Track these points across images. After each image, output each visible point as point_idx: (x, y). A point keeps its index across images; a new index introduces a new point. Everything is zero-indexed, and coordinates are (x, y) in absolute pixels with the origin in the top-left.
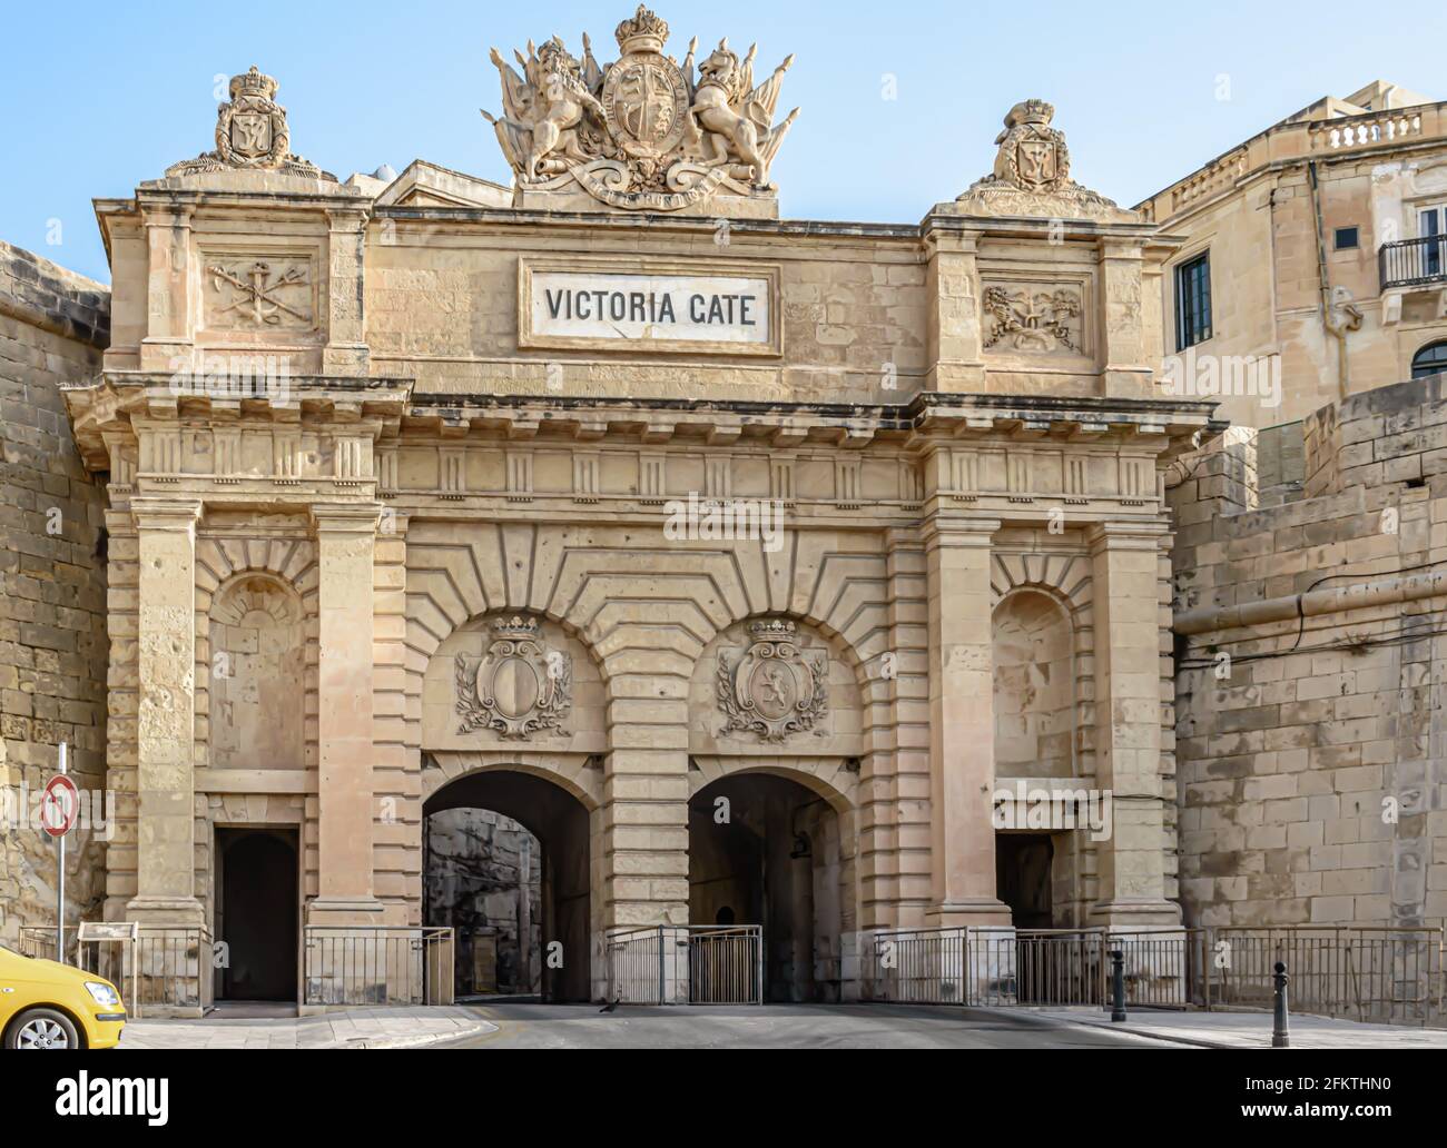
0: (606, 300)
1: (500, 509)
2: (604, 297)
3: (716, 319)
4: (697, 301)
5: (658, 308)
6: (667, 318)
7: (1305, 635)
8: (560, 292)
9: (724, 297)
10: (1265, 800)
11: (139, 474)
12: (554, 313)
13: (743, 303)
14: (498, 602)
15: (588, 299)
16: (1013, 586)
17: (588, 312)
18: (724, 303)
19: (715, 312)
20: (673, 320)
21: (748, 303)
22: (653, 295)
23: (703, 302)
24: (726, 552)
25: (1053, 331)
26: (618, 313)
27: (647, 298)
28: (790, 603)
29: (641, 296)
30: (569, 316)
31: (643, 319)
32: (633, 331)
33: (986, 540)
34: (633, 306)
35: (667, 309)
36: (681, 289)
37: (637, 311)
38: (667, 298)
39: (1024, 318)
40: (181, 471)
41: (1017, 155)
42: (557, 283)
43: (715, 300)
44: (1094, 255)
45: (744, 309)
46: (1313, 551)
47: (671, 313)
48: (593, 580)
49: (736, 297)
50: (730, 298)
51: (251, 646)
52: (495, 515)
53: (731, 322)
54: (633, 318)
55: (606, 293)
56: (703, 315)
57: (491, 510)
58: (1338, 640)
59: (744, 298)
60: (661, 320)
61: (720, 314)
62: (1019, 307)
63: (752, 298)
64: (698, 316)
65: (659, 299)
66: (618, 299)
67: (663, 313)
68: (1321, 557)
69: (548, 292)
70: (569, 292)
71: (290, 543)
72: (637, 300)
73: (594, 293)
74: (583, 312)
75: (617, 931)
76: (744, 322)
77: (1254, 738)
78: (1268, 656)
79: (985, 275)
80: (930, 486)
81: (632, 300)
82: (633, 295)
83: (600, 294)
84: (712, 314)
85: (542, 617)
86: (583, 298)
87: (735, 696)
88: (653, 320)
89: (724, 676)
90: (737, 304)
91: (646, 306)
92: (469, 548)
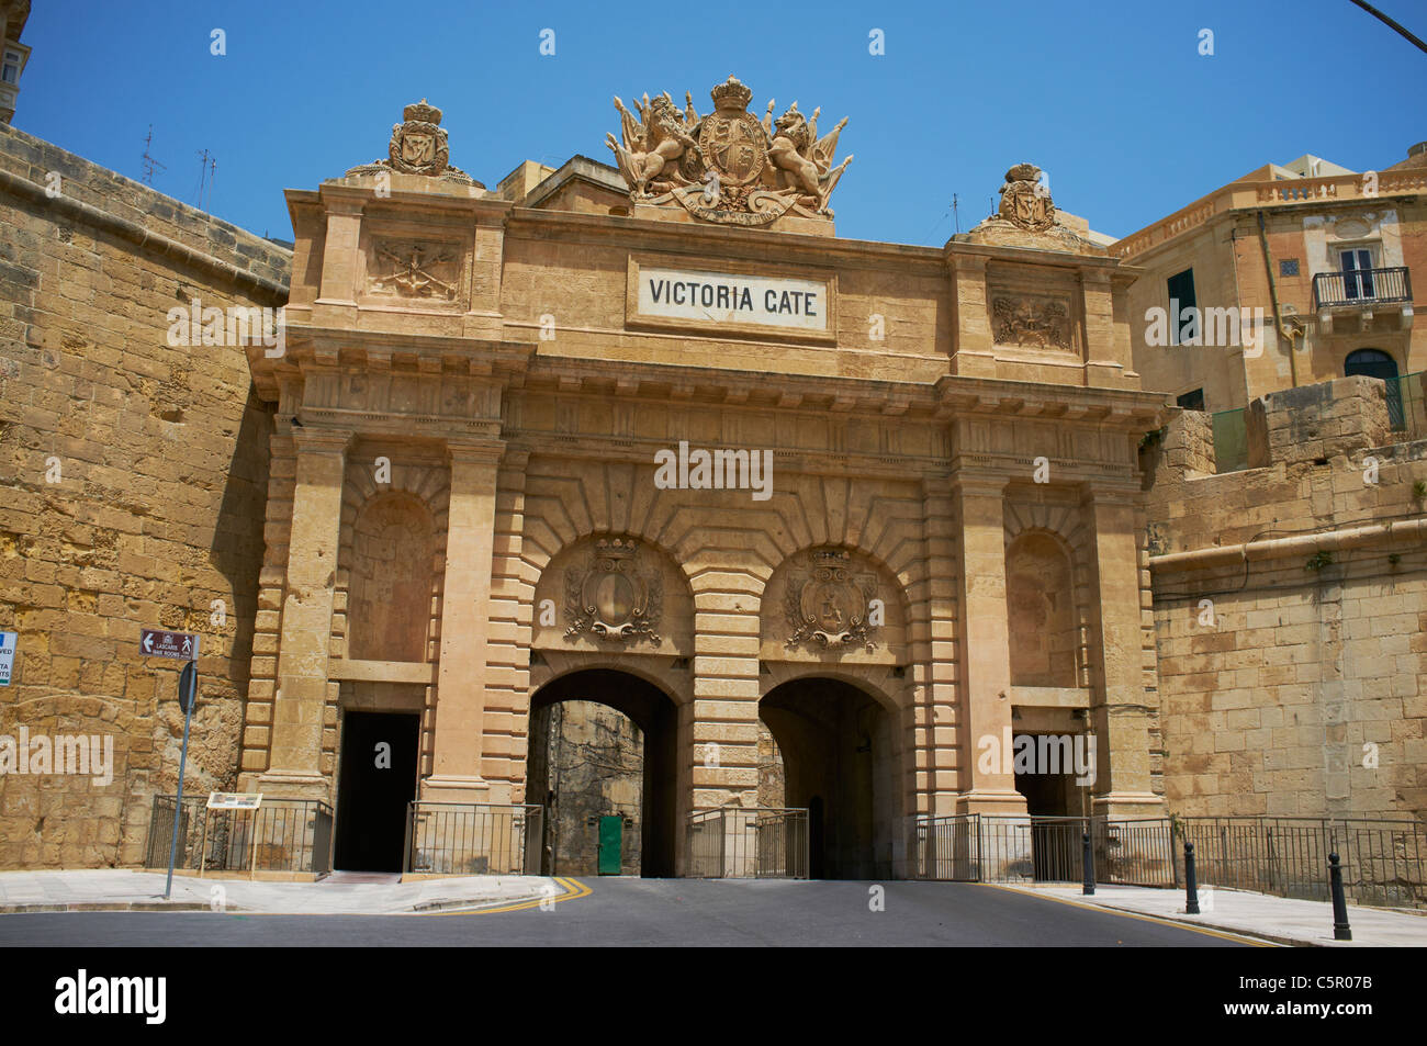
0: (698, 291)
1: (605, 451)
2: (696, 288)
3: (785, 310)
4: (771, 295)
5: (739, 299)
6: (746, 307)
7: (1251, 577)
8: (662, 282)
9: (792, 293)
10: (1228, 710)
11: (301, 408)
12: (656, 298)
13: (807, 299)
14: (601, 526)
15: (684, 288)
16: (1022, 529)
17: (684, 298)
18: (792, 299)
19: (785, 305)
20: (751, 309)
21: (810, 299)
22: (735, 288)
23: (775, 296)
24: (792, 493)
25: (1048, 333)
26: (707, 301)
27: (731, 290)
28: (844, 536)
29: (726, 288)
30: (668, 301)
31: (727, 306)
32: (718, 316)
33: (998, 493)
34: (720, 296)
35: (746, 299)
36: (758, 286)
37: (723, 300)
38: (746, 291)
39: (1025, 322)
40: (338, 407)
41: (1015, 202)
42: (658, 276)
43: (785, 294)
44: (1077, 278)
45: (807, 304)
46: (1252, 511)
47: (749, 303)
48: (681, 511)
49: (801, 294)
50: (797, 295)
51: (391, 554)
52: (603, 455)
53: (797, 312)
54: (719, 306)
55: (698, 285)
56: (775, 306)
57: (599, 451)
58: (1274, 582)
59: (807, 295)
60: (741, 308)
61: (788, 306)
62: (1021, 314)
63: (814, 295)
64: (771, 306)
65: (740, 292)
66: (707, 291)
67: (743, 303)
68: (1258, 516)
69: (652, 282)
70: (668, 283)
71: (427, 470)
72: (723, 292)
73: (689, 284)
74: (679, 299)
75: (695, 813)
76: (807, 313)
77: (1219, 660)
78: (1225, 593)
79: (995, 288)
80: (955, 447)
81: (719, 292)
82: (720, 288)
83: (694, 286)
84: (782, 306)
85: (640, 540)
86: (679, 288)
87: (800, 612)
88: (735, 307)
89: (792, 595)
90: (802, 300)
91: (731, 296)
92: (580, 480)
